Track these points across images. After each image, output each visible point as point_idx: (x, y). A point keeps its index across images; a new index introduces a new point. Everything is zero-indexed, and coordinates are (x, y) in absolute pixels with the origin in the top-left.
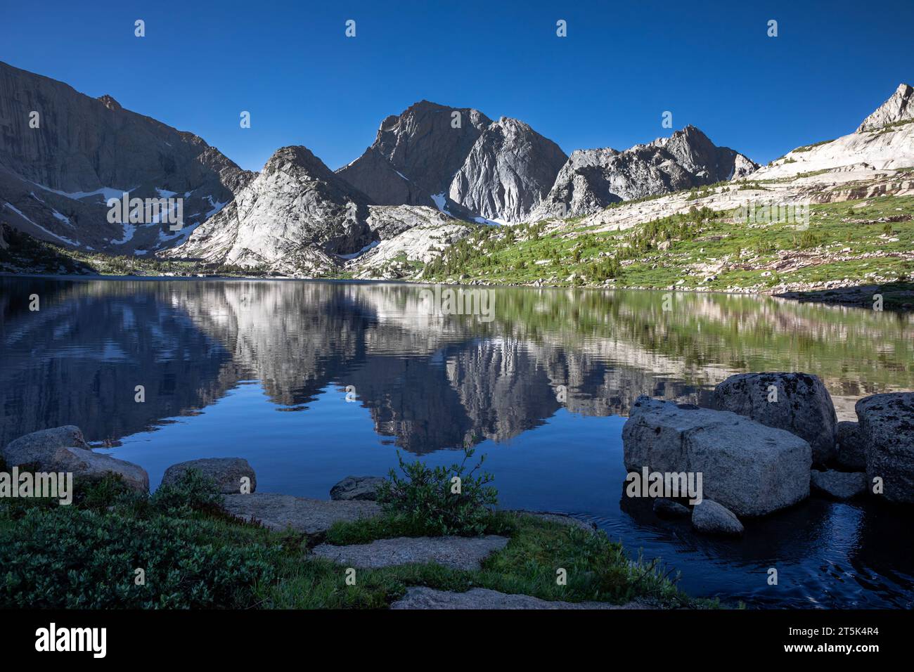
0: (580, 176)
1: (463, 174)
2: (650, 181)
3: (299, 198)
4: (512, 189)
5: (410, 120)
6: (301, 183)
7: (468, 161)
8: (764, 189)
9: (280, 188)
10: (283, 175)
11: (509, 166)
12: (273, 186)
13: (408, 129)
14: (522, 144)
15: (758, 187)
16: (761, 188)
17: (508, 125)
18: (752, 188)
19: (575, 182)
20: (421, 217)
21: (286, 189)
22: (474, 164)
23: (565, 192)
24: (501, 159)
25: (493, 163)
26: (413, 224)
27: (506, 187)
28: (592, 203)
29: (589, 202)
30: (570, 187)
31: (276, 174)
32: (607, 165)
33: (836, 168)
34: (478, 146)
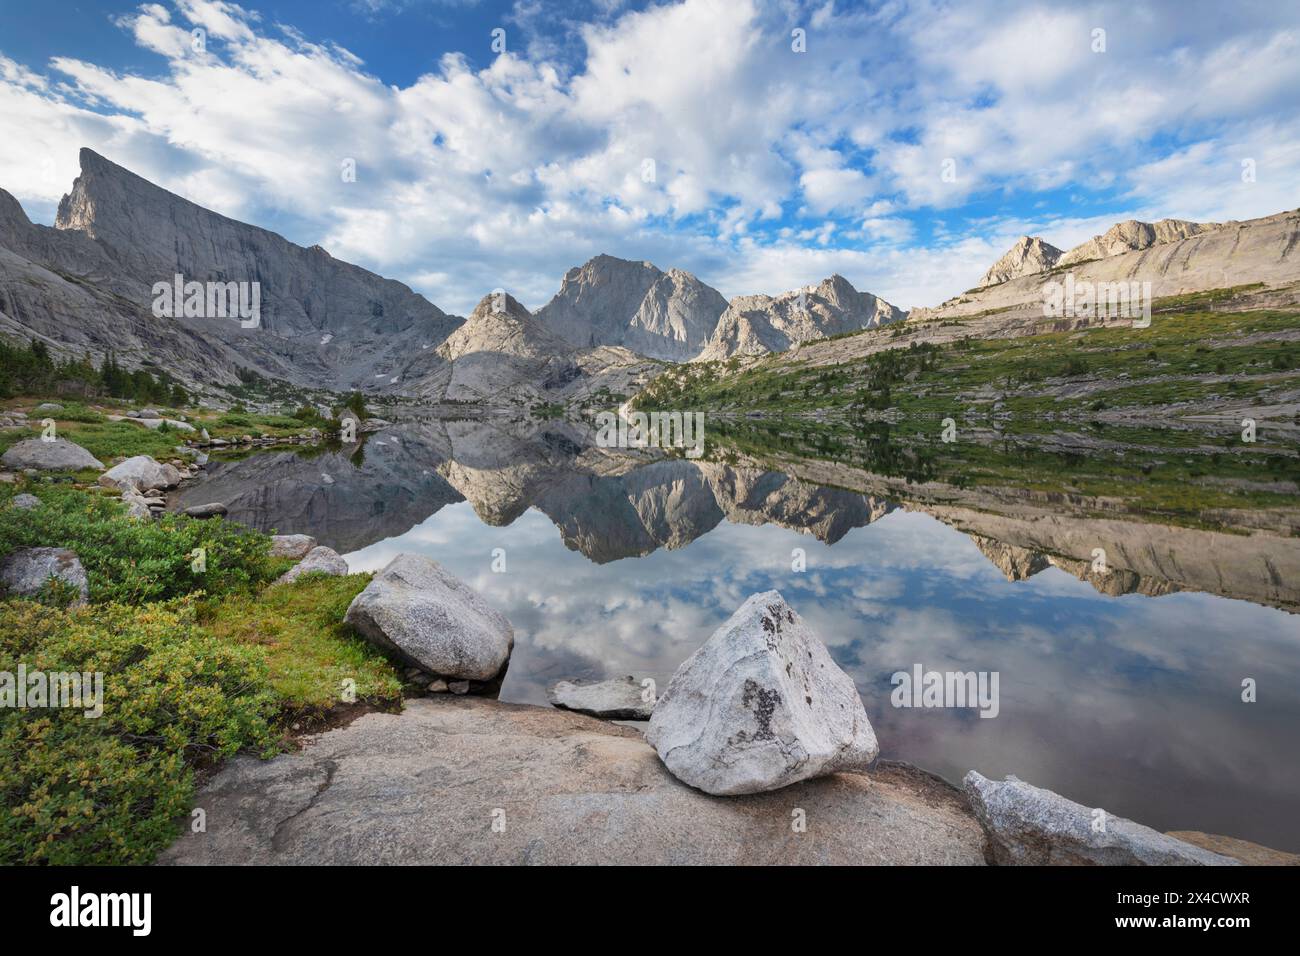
0: (745, 320)
1: (639, 318)
2: (803, 322)
3: (509, 339)
4: (681, 332)
5: (591, 271)
6: (509, 326)
7: (643, 305)
8: (963, 325)
9: (491, 330)
10: (492, 319)
11: (678, 312)
12: (483, 329)
13: (589, 279)
14: (689, 292)
15: (956, 324)
16: (960, 325)
17: (676, 276)
18: (952, 325)
19: (740, 323)
20: (618, 356)
21: (496, 331)
22: (648, 309)
23: (731, 333)
24: (671, 305)
25: (665, 308)
26: (611, 362)
27: (676, 329)
28: (755, 342)
29: (752, 341)
30: (736, 328)
31: (486, 318)
32: (766, 309)
33: (1016, 306)
34: (651, 294)
